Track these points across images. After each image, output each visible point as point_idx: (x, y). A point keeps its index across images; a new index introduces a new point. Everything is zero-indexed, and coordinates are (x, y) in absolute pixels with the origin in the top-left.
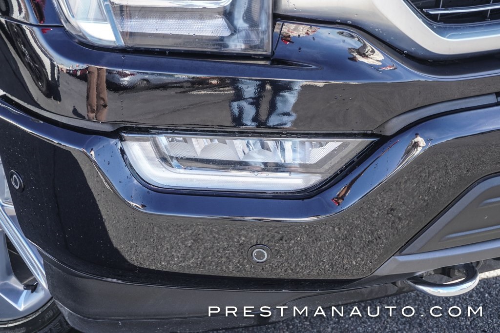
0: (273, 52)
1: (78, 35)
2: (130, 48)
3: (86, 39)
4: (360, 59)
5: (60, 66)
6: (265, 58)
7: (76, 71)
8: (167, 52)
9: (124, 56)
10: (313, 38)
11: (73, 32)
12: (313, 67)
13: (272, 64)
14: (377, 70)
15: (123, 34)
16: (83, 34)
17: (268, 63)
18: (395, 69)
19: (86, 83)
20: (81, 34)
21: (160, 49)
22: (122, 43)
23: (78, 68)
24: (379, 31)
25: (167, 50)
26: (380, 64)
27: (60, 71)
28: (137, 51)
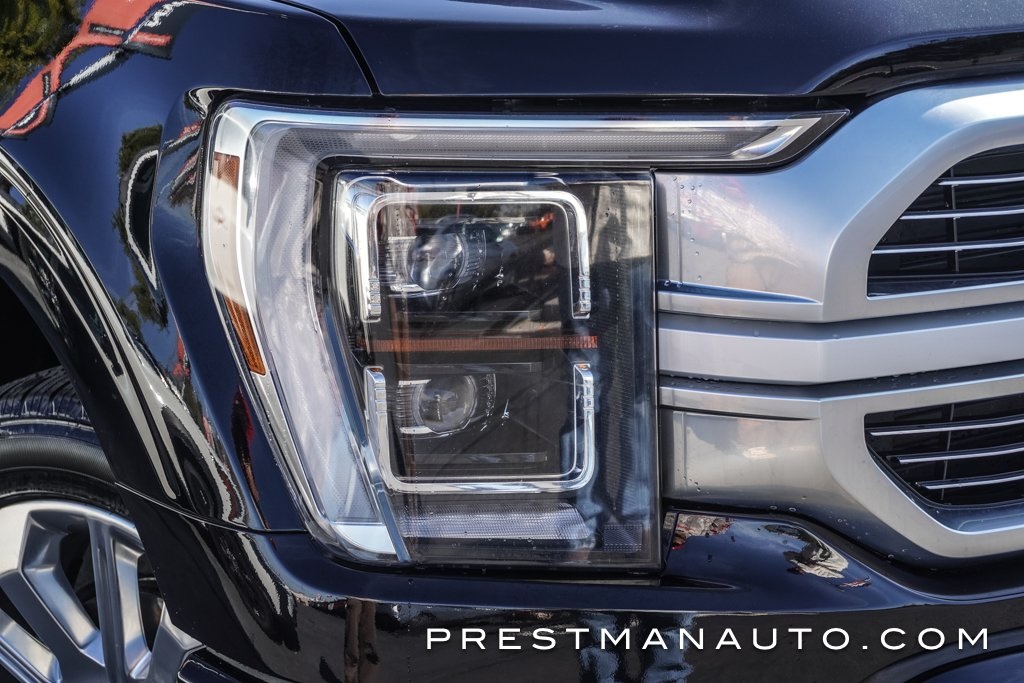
0: (664, 564)
1: (333, 546)
2: (420, 565)
3: (346, 552)
4: (807, 570)
5: (298, 596)
6: (650, 574)
7: (326, 603)
8: (484, 570)
9: (411, 581)
10: (732, 538)
11: (324, 542)
12: (734, 588)
13: (662, 584)
14: (837, 586)
15: (408, 541)
16: (341, 545)
17: (655, 583)
18: (867, 585)
19: (343, 621)
20: (338, 544)
21: (471, 565)
22: (406, 556)
23: (329, 600)
24: (843, 523)
25: (483, 566)
26: (841, 576)
27: (297, 604)
28: (432, 570)
